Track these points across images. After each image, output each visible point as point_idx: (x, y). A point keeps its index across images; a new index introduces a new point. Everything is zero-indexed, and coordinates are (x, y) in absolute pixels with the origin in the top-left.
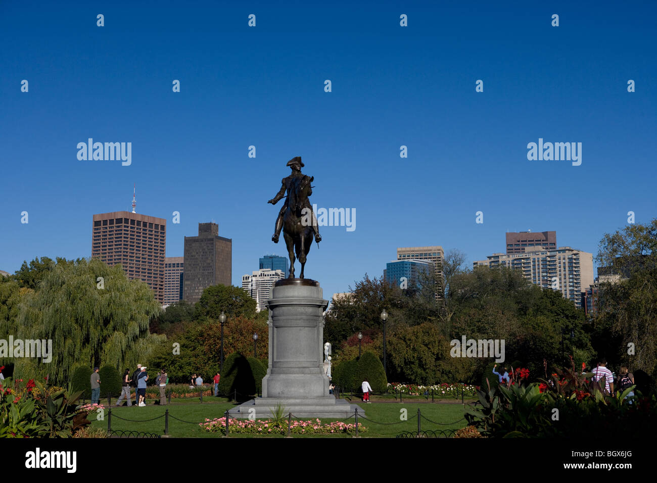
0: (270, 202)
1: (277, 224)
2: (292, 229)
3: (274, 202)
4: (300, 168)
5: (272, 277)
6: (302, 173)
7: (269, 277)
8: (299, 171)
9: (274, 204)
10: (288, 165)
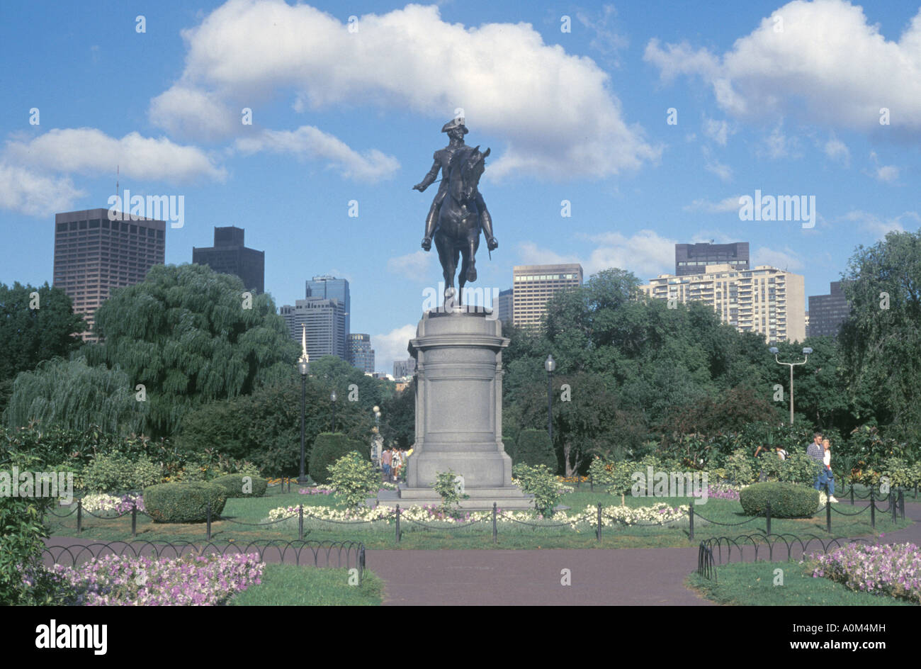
0: (416, 188)
1: (427, 221)
2: (454, 229)
3: (422, 188)
4: (463, 137)
5: (325, 308)
6: (466, 143)
7: (321, 308)
8: (461, 141)
9: (422, 190)
10: (444, 131)
